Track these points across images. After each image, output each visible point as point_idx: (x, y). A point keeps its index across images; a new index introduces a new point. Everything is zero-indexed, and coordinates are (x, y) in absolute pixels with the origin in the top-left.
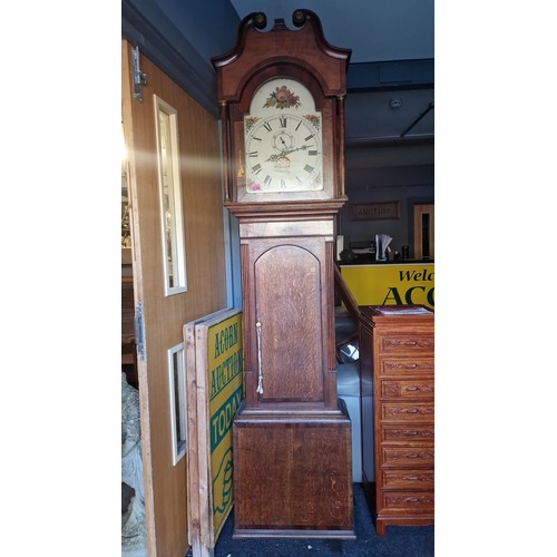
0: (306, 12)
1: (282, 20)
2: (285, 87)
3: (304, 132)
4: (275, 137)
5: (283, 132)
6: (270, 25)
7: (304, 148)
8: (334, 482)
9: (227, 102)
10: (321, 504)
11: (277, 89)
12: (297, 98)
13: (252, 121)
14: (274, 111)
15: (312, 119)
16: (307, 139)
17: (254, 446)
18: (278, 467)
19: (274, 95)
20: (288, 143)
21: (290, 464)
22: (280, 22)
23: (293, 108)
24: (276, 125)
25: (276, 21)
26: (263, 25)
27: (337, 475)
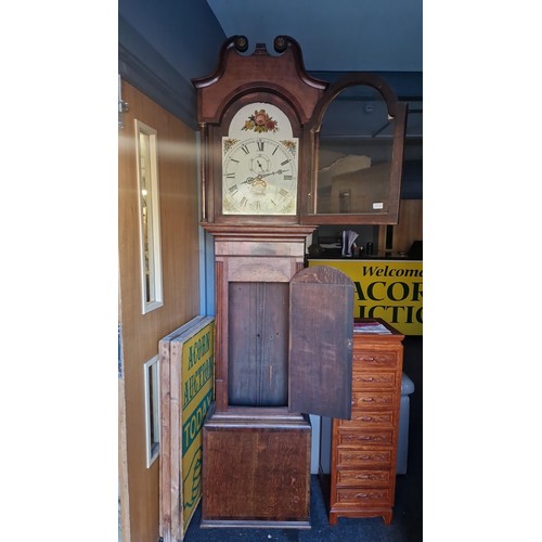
0: (288, 39)
1: (264, 45)
2: (264, 111)
3: (281, 156)
4: (252, 160)
5: (260, 156)
6: (252, 49)
7: (280, 172)
8: (294, 480)
9: (207, 124)
10: (281, 498)
11: (256, 112)
12: (275, 123)
13: (230, 142)
14: (252, 134)
15: (289, 144)
16: (283, 164)
17: (222, 447)
18: (244, 466)
19: (252, 118)
20: (264, 167)
21: (255, 463)
22: (261, 46)
23: (270, 132)
24: (253, 148)
25: (259, 46)
26: (244, 49)
27: (296, 474)
